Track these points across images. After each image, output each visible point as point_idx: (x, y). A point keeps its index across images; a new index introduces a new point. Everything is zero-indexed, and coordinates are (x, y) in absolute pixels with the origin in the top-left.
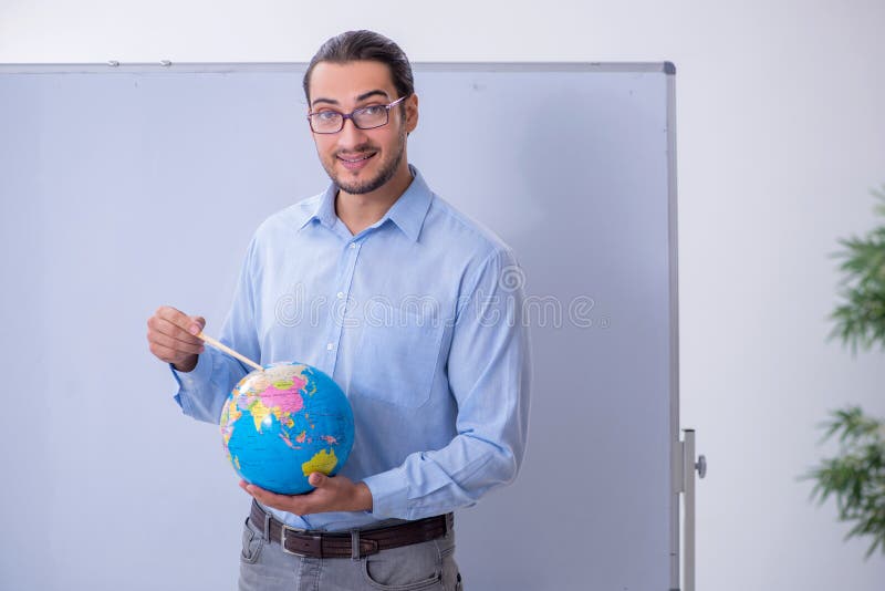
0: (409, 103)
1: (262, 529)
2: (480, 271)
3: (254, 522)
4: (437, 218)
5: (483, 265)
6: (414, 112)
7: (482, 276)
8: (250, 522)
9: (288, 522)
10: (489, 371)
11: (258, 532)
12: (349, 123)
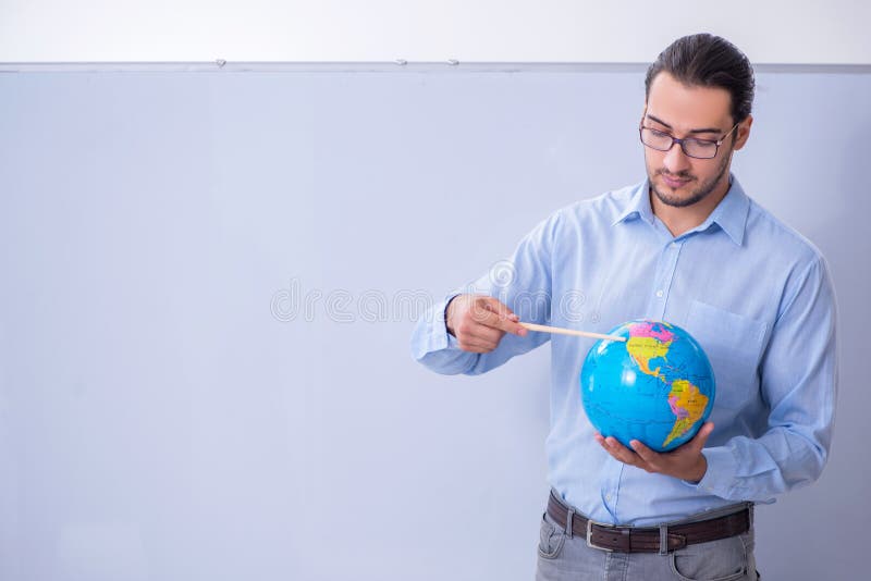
0: (742, 126)
1: (563, 524)
2: (803, 276)
3: (551, 516)
4: (757, 220)
5: (807, 269)
6: (745, 133)
7: (806, 280)
8: (547, 516)
9: (594, 517)
10: (807, 380)
11: (558, 528)
12: (677, 146)
